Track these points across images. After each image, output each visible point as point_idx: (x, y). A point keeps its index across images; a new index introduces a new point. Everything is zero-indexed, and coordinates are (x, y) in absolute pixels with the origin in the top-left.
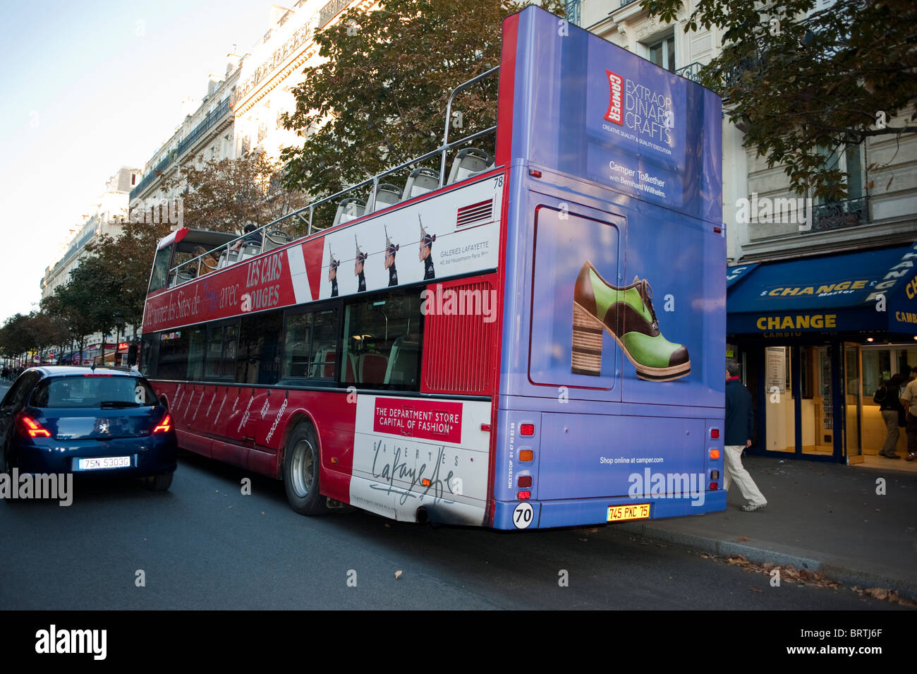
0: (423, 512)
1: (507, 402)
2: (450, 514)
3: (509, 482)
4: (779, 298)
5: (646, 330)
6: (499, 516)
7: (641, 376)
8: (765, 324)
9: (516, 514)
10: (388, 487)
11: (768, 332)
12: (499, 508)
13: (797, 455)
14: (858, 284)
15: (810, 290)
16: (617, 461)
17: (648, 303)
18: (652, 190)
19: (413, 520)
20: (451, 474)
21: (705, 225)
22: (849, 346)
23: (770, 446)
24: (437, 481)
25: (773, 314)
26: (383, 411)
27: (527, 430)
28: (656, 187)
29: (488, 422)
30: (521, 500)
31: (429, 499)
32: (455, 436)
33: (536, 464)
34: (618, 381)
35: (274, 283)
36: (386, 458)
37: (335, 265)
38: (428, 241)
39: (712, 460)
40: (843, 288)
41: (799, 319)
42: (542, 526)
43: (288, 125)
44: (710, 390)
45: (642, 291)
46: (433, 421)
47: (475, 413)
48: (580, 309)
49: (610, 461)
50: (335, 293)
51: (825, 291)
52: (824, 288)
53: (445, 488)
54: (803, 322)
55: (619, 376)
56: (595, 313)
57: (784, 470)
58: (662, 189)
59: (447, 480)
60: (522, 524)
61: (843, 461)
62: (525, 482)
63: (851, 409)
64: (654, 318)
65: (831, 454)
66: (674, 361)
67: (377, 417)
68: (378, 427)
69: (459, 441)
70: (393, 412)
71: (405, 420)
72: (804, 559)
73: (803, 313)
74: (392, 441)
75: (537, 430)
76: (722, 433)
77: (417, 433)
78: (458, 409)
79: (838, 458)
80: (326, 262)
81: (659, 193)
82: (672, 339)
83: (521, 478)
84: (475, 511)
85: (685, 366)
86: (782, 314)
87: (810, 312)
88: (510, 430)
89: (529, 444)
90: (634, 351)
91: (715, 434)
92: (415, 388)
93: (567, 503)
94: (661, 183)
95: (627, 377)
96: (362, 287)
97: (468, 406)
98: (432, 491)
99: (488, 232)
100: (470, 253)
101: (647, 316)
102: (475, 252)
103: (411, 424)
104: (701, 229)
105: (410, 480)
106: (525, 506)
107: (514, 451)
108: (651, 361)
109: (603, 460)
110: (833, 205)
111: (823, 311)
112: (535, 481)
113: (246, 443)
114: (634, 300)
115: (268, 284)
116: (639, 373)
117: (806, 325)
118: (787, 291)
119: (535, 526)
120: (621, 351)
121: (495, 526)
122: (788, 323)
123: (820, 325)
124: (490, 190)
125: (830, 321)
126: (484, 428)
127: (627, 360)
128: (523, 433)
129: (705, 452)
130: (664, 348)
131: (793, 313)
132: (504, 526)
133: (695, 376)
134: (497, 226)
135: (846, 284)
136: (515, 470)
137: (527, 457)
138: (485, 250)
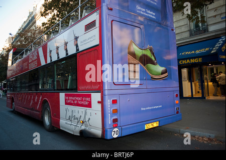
0: (82, 132)
1: (106, 92)
2: (90, 133)
3: (109, 121)
4: (185, 55)
5: (153, 63)
6: (106, 134)
7: (153, 79)
8: (181, 62)
9: (113, 133)
10: (70, 123)
11: (182, 64)
12: (106, 132)
13: (192, 98)
14: (207, 49)
15: (193, 52)
16: (147, 108)
17: (153, 54)
18: (151, 16)
19: (79, 135)
20: (89, 119)
21: (169, 28)
22: (204, 67)
23: (184, 96)
24: (85, 121)
25: (184, 59)
26: (67, 98)
27: (114, 102)
28: (153, 15)
29: (100, 100)
30: (114, 127)
31: (83, 128)
32: (89, 106)
33: (119, 114)
34: (145, 81)
35: (35, 60)
36: (69, 114)
37: (51, 51)
38: (76, 38)
39: (177, 104)
40: (203, 51)
41: (191, 60)
42: (123, 135)
43: (42, 15)
44: (174, 82)
45: (151, 50)
46: (82, 101)
47: (96, 97)
48: (130, 57)
49: (145, 109)
50: (51, 60)
51: (198, 52)
52: (197, 51)
53: (88, 124)
54: (192, 61)
55: (145, 80)
56: (135, 58)
57: (189, 102)
58: (154, 16)
59: (88, 121)
60: (115, 136)
61: (205, 98)
62: (115, 121)
63: (206, 84)
64: (155, 59)
65: (201, 96)
66: (162, 73)
67: (66, 100)
68: (66, 103)
69: (91, 107)
70: (70, 98)
71: (74, 101)
72: (209, 134)
73: (192, 58)
74: (71, 108)
75: (118, 101)
76: (179, 95)
77: (78, 105)
78: (90, 96)
79: (203, 97)
80: (48, 51)
81: (153, 17)
82: (161, 66)
83: (113, 120)
84: (98, 132)
85: (166, 74)
86: (186, 59)
87: (195, 58)
88: (108, 102)
89: (115, 107)
90: (150, 70)
91: (177, 95)
92: (76, 89)
93: (131, 126)
94: (154, 14)
95: (149, 80)
96: (58, 57)
97: (93, 95)
98: (84, 125)
99: (95, 32)
100: (90, 40)
101: (153, 58)
102: (91, 40)
103: (76, 102)
104: (167, 29)
105: (77, 121)
106: (116, 129)
107: (110, 110)
108: (155, 73)
109: (142, 109)
110: (198, 28)
111: (198, 57)
112: (119, 120)
113: (32, 109)
114: (148, 53)
115: (34, 61)
116: (152, 78)
117: (193, 62)
118: (187, 53)
119: (120, 136)
120: (145, 71)
121: (105, 138)
122: (188, 61)
123: (197, 61)
124: (95, 17)
125: (200, 60)
126: (99, 102)
127: (148, 74)
128: (113, 103)
129: (174, 102)
130: (159, 69)
131: (190, 59)
132: (109, 138)
133: (169, 77)
134: (98, 29)
135: (204, 50)
136: (111, 117)
137: (115, 112)
138: (94, 38)
